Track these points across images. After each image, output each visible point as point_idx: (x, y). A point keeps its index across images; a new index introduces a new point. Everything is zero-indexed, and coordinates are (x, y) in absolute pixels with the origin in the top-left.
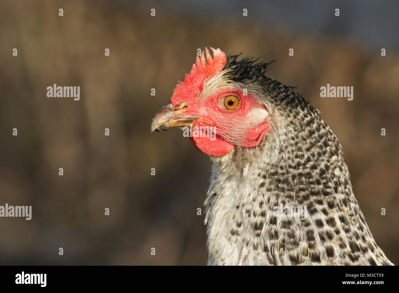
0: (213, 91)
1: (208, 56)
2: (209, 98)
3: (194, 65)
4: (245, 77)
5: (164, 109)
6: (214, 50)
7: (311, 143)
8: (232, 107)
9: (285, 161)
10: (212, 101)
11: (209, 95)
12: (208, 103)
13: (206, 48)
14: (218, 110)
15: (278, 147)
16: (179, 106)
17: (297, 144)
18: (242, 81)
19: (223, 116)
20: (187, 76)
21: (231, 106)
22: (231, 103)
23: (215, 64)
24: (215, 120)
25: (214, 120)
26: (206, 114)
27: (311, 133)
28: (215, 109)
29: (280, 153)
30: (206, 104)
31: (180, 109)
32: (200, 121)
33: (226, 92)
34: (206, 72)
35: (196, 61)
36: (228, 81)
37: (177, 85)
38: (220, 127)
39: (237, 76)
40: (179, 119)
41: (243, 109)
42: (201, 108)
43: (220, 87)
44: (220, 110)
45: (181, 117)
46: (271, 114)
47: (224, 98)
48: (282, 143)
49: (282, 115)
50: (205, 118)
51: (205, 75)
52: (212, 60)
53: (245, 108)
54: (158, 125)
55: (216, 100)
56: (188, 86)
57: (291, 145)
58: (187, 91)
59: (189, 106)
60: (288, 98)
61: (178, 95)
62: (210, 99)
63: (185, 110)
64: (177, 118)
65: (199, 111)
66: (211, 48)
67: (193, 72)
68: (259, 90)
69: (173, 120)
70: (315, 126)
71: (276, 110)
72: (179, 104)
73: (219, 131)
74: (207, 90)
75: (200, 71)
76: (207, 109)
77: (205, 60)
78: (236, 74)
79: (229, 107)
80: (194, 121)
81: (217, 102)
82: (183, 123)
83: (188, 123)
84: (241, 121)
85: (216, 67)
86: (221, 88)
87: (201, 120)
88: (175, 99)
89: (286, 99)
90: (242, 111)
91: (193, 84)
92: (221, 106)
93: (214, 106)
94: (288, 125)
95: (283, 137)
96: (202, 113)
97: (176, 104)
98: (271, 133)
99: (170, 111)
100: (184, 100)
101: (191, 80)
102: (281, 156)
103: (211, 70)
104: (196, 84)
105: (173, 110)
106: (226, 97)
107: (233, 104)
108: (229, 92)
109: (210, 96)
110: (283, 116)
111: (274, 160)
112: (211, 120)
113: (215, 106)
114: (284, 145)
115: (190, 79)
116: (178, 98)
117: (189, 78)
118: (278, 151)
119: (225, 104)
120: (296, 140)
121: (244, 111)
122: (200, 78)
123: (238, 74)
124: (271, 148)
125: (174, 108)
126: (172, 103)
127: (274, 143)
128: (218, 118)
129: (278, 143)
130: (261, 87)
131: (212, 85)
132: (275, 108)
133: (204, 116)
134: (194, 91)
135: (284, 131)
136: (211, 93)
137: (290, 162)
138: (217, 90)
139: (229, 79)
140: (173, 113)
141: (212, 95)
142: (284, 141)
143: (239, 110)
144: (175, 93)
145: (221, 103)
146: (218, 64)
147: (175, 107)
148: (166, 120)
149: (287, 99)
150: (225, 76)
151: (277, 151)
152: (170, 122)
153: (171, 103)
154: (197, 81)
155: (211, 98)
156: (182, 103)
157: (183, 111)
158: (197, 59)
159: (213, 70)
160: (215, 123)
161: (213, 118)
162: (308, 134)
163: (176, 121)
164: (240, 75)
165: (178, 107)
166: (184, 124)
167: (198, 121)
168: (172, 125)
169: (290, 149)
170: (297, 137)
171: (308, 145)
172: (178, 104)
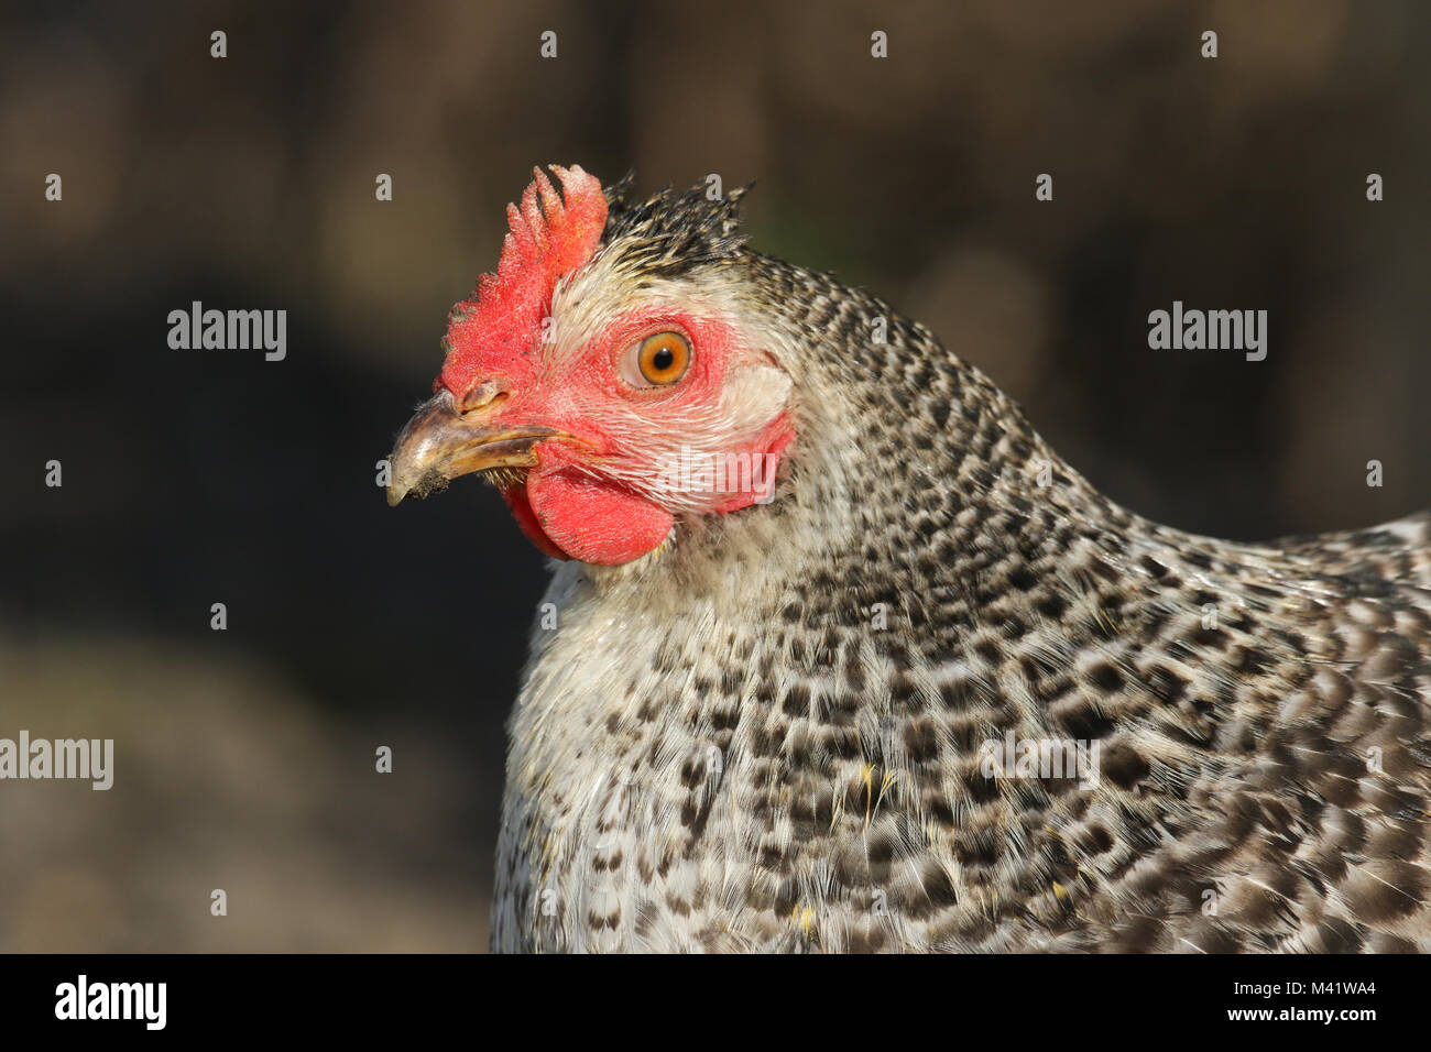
0: (594, 325)
1: (551, 197)
2: (583, 352)
3: (509, 238)
4: (696, 259)
5: (426, 414)
6: (562, 173)
7: (949, 446)
8: (667, 376)
9: (878, 532)
10: (594, 361)
11: (579, 343)
12: (578, 371)
13: (537, 169)
14: (615, 395)
15: (841, 488)
16: (480, 394)
17: (903, 467)
18: (689, 275)
19: (639, 414)
20: (491, 283)
21: (664, 371)
22: (663, 361)
23: (573, 224)
24: (609, 430)
25: (606, 432)
26: (578, 415)
27: (941, 412)
28: (605, 393)
29: (853, 509)
30: (572, 379)
31: (481, 407)
32: (559, 441)
33: (640, 324)
34: (549, 257)
35: (511, 224)
36: (640, 281)
37: (455, 319)
38: (629, 453)
39: (668, 259)
40: (483, 443)
41: (702, 376)
42: (555, 396)
43: (617, 305)
44: (622, 394)
45: (490, 437)
46: (798, 380)
47: (638, 346)
48: (854, 474)
49: (835, 377)
50: (573, 427)
51: (547, 268)
52: (563, 212)
53: (710, 374)
54: (415, 475)
55: (607, 358)
56: (494, 319)
57: (887, 474)
58: (492, 338)
59: (514, 393)
60: (838, 312)
61: (466, 357)
62: (587, 358)
63: (499, 408)
64: (476, 440)
65: (548, 405)
66: (551, 167)
67: (509, 263)
68: (748, 300)
69: (465, 449)
70: (942, 383)
71: (813, 365)
72: (476, 387)
73: (627, 469)
74: (572, 324)
75: (530, 257)
76: (576, 394)
77: (540, 215)
78: (663, 250)
79: (656, 378)
80: (538, 442)
81: (612, 363)
82: (500, 454)
83: (516, 453)
84: (703, 422)
85: (578, 235)
86: (619, 311)
87: (562, 439)
88: (456, 372)
89: (833, 318)
90: (701, 383)
91: (512, 309)
92: (627, 376)
93: (602, 380)
94: (862, 410)
95: (852, 455)
96: (562, 412)
97: (468, 389)
98: (807, 446)
99: (450, 419)
100: (493, 370)
101: (506, 294)
102: (857, 516)
103: (565, 249)
104: (519, 308)
105: (459, 413)
106: (644, 340)
107: (673, 365)
108: (652, 321)
109: (586, 345)
110: (841, 381)
111: (841, 535)
112: (597, 432)
113: (606, 381)
114: (862, 481)
115: (502, 293)
116: (469, 367)
117: (498, 287)
118: (847, 505)
119: (643, 365)
120: (898, 456)
121: (707, 384)
122: (534, 282)
123: (667, 250)
124: (820, 496)
125: (460, 406)
126: (452, 387)
127: (823, 478)
128: (620, 424)
129: (838, 475)
130: (749, 286)
131: (586, 305)
132: (809, 356)
133: (570, 423)
134: (519, 336)
135: (853, 431)
136: (588, 335)
137: (896, 529)
138: (609, 319)
139: (642, 275)
140: (461, 423)
141: (593, 339)
142: (858, 467)
143: (691, 380)
144: (454, 351)
145: (629, 365)
146: (586, 223)
147: (465, 400)
148: (441, 454)
149: (837, 317)
150: (626, 264)
151: (842, 505)
152: (454, 458)
153: (446, 387)
154: (526, 296)
155: (591, 353)
156: (486, 382)
157: (494, 412)
158: (513, 214)
159: (572, 246)
160: (611, 443)
161: (601, 426)
162: (931, 420)
163: (472, 452)
164: (676, 254)
165: (476, 399)
166: (502, 458)
167: (550, 442)
168: (462, 470)
169: (883, 488)
170: (900, 444)
171: (945, 459)
172: (472, 390)
